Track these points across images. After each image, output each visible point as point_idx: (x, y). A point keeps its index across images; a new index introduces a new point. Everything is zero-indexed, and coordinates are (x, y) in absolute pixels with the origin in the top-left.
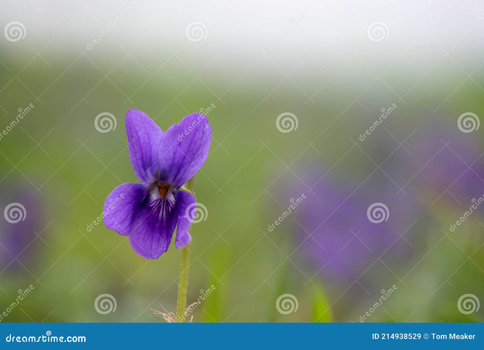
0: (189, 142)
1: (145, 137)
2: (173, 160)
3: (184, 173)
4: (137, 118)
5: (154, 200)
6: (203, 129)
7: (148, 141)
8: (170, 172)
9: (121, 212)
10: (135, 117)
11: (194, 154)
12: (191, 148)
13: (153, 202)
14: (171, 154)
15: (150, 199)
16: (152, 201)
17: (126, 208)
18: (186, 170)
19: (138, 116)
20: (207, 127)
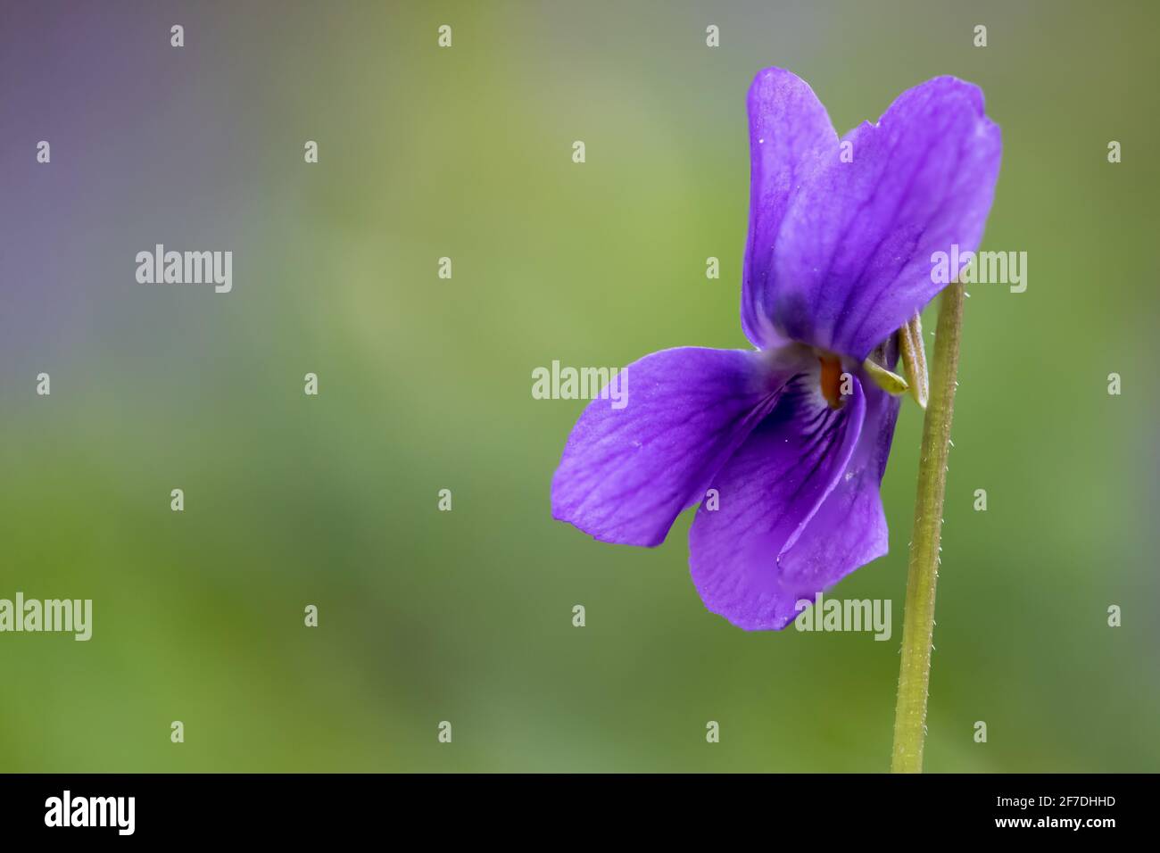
0: (899, 191)
1: (778, 173)
2: (833, 260)
3: (871, 309)
4: (776, 100)
5: (819, 411)
6: (961, 141)
7: (787, 187)
8: (818, 307)
9: (627, 458)
10: (769, 99)
11: (917, 238)
12: (906, 212)
13: (818, 417)
14: (829, 239)
15: (807, 406)
16: (816, 413)
17: (656, 441)
18: (878, 299)
19: (779, 94)
20: (980, 130)
